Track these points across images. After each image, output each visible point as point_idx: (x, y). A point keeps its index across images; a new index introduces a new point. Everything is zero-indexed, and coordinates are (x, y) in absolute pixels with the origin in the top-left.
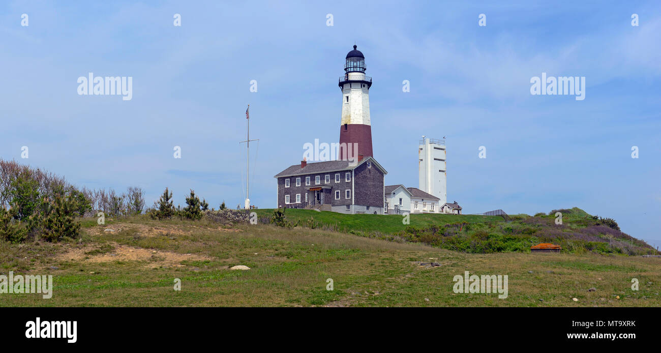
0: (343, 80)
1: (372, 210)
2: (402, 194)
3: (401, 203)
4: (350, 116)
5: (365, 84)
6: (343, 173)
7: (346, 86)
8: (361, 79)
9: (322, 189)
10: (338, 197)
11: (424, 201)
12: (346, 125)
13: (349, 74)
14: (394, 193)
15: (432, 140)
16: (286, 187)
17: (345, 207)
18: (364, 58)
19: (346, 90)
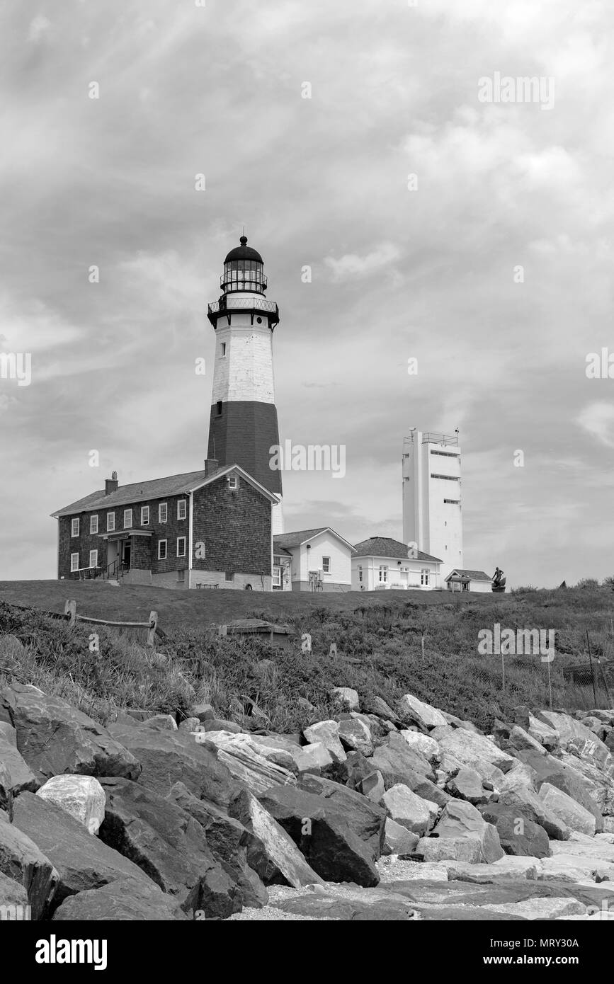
0: (216, 309)
1: (240, 582)
2: (324, 547)
3: (326, 568)
4: (227, 385)
5: (262, 318)
6: (172, 500)
7: (222, 322)
8: (250, 306)
9: (130, 537)
10: (163, 554)
11: (401, 565)
12: (220, 403)
13: (229, 296)
14: (308, 547)
16: (73, 536)
17: (177, 573)
18: (263, 264)
19: (222, 330)
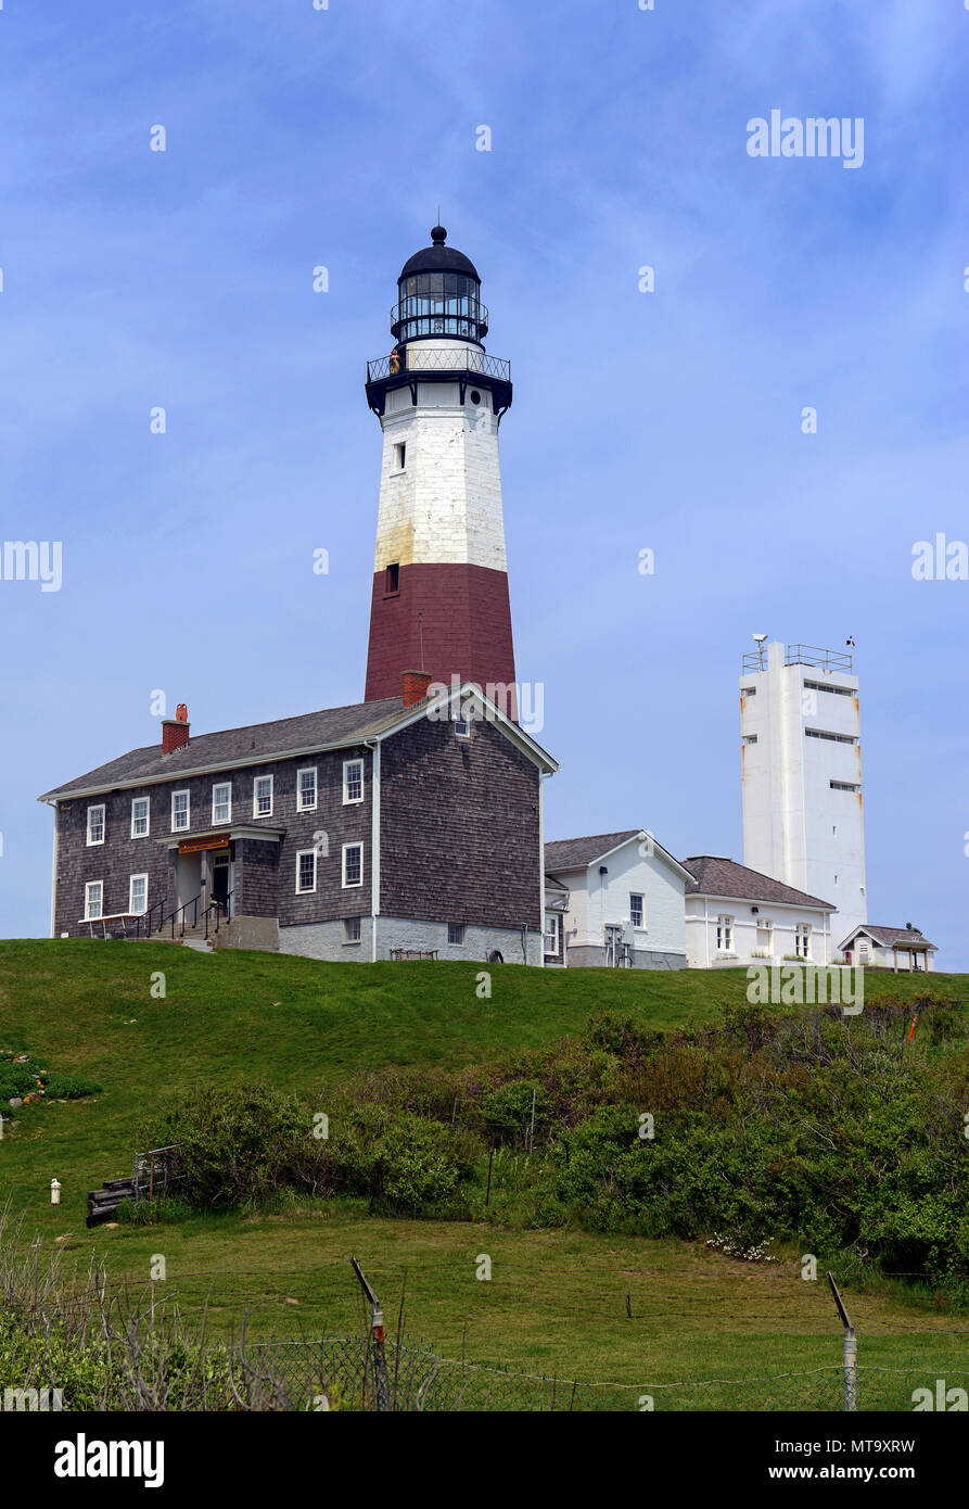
0: (382, 372)
1: (477, 944)
2: (640, 876)
3: (637, 918)
4: (411, 530)
5: (481, 392)
6: (329, 761)
7: (397, 402)
8: (460, 366)
9: (232, 844)
10: (307, 881)
11: (761, 914)
12: (394, 569)
13: (409, 346)
14: (603, 871)
15: (794, 652)
16: (90, 843)
17: (340, 927)
18: (479, 282)
19: (397, 415)
